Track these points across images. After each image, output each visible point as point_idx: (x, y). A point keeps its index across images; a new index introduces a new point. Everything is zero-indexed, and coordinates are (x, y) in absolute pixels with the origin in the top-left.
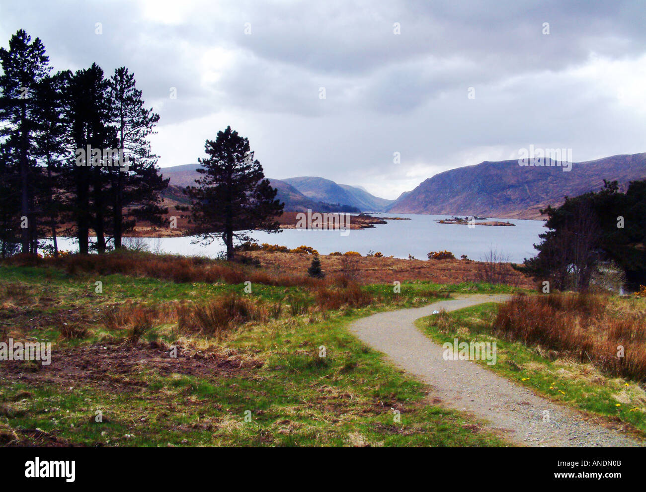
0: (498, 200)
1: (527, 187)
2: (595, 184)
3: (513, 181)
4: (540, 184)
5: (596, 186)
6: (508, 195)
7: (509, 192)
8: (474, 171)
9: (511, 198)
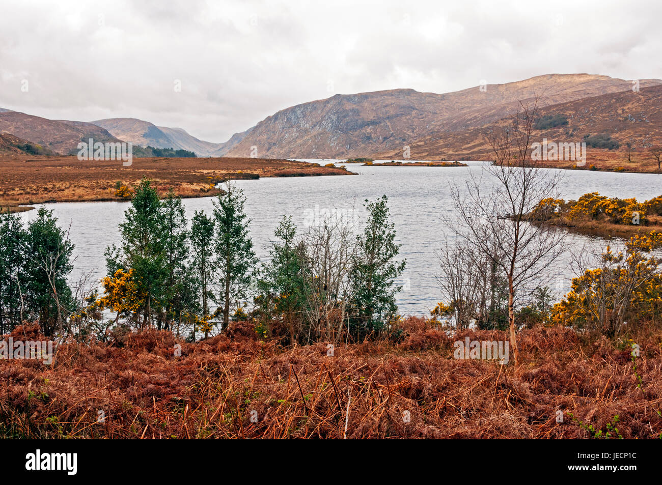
0: (356, 139)
1: (389, 124)
2: (469, 118)
3: (371, 117)
4: (404, 119)
5: (471, 120)
6: (368, 134)
7: (369, 130)
8: (325, 106)
9: (371, 136)
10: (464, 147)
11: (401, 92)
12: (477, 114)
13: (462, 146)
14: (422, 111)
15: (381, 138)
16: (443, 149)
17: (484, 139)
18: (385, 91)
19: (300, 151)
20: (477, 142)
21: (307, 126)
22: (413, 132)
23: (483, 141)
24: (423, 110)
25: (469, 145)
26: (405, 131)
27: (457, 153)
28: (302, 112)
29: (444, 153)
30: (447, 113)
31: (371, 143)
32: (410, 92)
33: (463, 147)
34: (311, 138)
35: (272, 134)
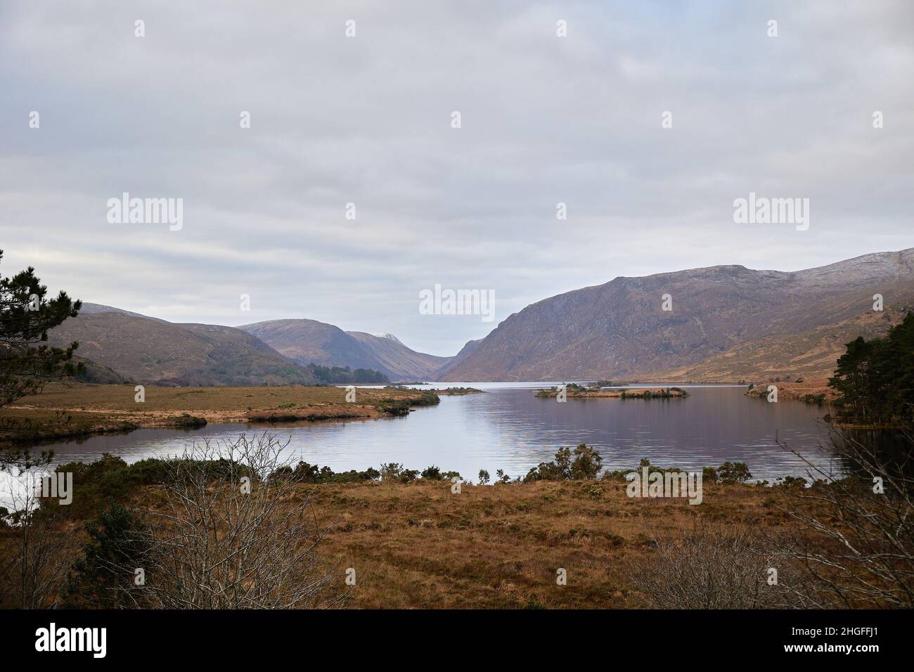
0: (647, 348)
1: (700, 323)
4: (725, 314)
6: (665, 339)
7: (667, 333)
8: (599, 297)
9: (670, 343)
10: (796, 359)
11: (723, 271)
12: (844, 303)
13: (792, 357)
14: (757, 301)
15: (686, 347)
16: (759, 364)
17: (829, 346)
18: (696, 270)
19: (558, 369)
20: (817, 351)
21: (571, 328)
22: (739, 335)
23: (826, 349)
24: (757, 298)
25: (803, 357)
26: (726, 335)
27: (779, 370)
28: (564, 307)
29: (758, 370)
30: (797, 302)
31: (669, 354)
32: (738, 270)
33: (792, 361)
34: (577, 347)
35: (517, 342)
